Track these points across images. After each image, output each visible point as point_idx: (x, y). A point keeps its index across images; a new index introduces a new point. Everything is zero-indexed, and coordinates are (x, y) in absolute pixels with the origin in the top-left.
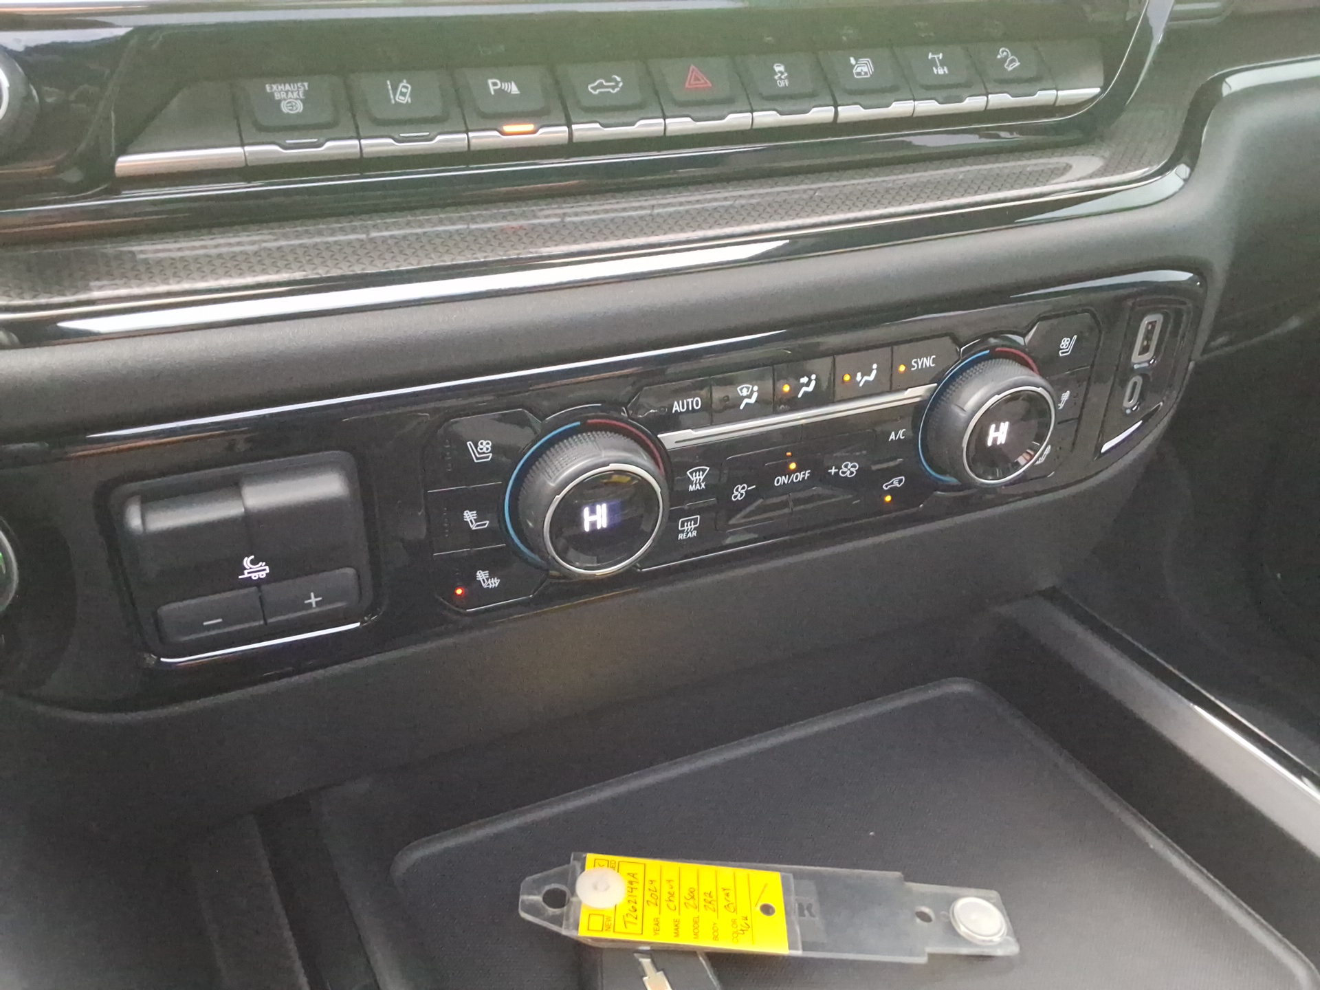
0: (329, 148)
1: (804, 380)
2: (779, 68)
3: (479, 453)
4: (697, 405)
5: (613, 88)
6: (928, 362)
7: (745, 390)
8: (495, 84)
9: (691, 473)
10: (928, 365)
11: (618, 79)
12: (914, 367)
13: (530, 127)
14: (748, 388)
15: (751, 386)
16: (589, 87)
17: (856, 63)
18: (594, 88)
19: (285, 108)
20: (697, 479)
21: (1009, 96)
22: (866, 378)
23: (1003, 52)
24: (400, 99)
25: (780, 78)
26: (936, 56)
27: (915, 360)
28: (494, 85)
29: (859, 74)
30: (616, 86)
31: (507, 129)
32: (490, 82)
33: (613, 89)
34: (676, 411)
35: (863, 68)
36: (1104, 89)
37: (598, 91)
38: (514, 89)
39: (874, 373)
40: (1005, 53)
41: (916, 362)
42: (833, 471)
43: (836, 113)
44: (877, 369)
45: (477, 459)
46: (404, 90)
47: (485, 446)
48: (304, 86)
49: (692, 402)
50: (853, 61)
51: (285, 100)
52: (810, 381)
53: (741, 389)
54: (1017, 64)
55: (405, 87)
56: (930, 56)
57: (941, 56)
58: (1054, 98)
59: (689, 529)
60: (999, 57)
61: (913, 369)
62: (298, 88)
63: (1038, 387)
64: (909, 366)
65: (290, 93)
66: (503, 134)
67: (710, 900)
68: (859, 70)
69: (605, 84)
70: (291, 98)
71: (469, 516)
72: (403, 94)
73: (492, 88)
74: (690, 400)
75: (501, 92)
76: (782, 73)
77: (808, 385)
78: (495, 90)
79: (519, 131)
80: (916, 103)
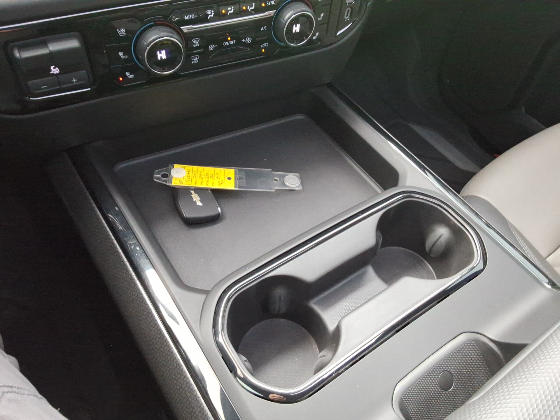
1: (229, 9)
3: (121, 33)
4: (193, 17)
7: (209, 12)
9: (194, 41)
10: (272, 4)
12: (267, 4)
14: (210, 11)
15: (211, 11)
20: (196, 43)
22: (251, 8)
27: (268, 2)
34: (186, 19)
39: (254, 6)
42: (243, 40)
45: (121, 35)
47: (123, 30)
49: (191, 16)
52: (231, 9)
53: (208, 12)
59: (195, 60)
63: (308, 12)
67: (212, 176)
71: (121, 54)
74: (190, 15)
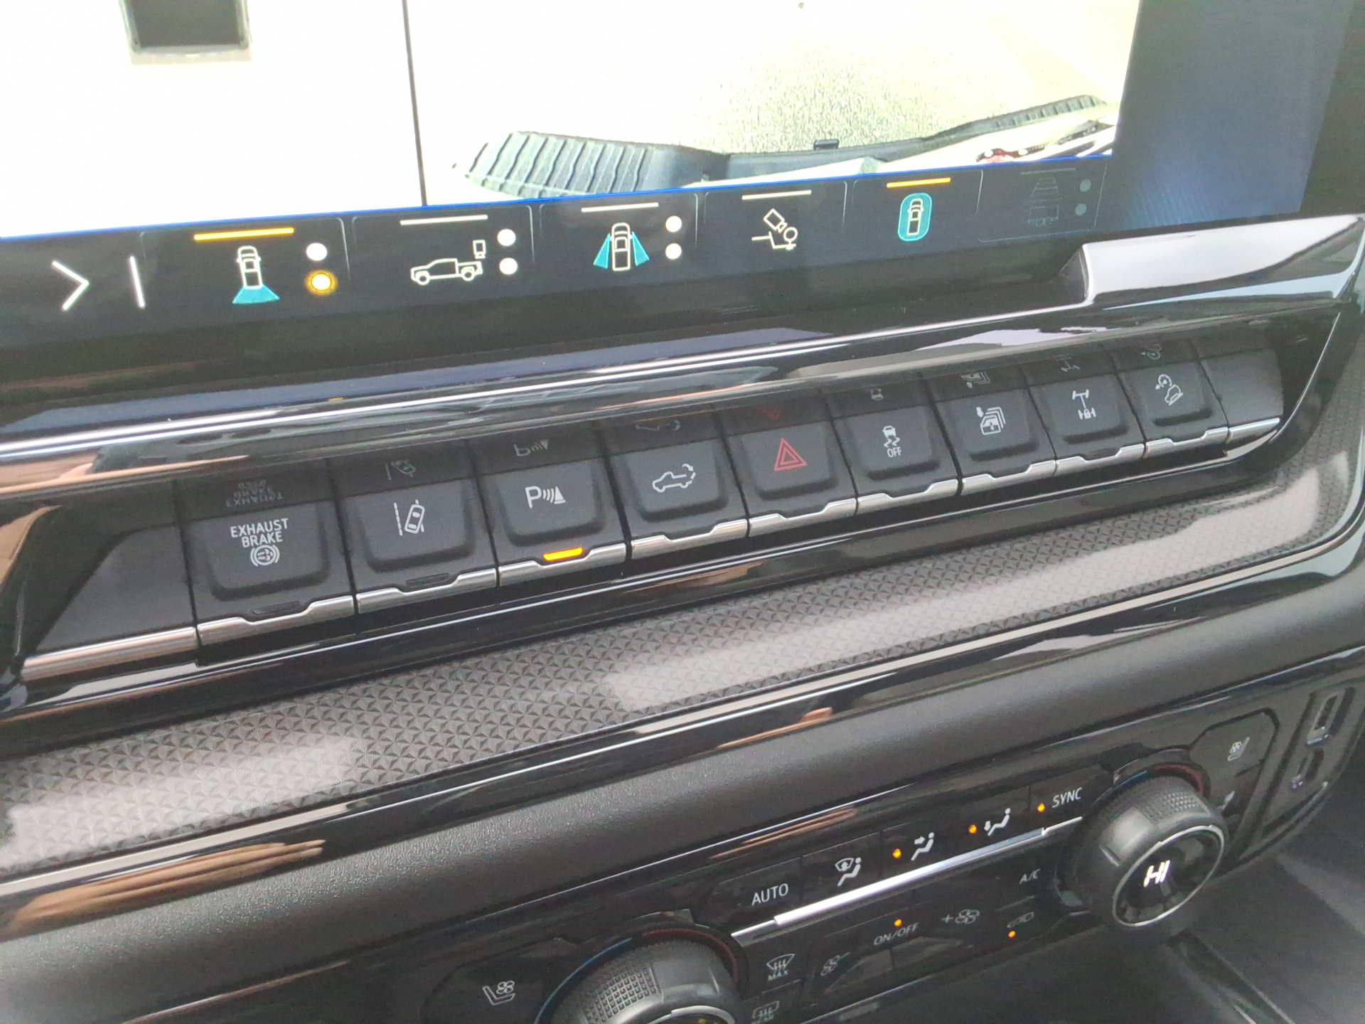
0: (316, 610)
1: (920, 840)
2: (889, 432)
3: (497, 996)
4: (783, 892)
5: (683, 481)
6: (1072, 796)
7: (845, 867)
8: (534, 493)
9: (772, 964)
10: (1072, 799)
11: (691, 469)
12: (1055, 804)
13: (579, 551)
14: (848, 862)
15: (852, 859)
16: (654, 483)
17: (984, 415)
18: (660, 485)
19: (255, 561)
20: (779, 968)
21: (1170, 441)
22: (995, 825)
23: (1162, 381)
24: (410, 528)
25: (891, 446)
26: (1081, 395)
27: (1057, 796)
28: (532, 494)
29: (988, 429)
30: (688, 479)
31: (548, 557)
32: (528, 490)
33: (684, 484)
34: (757, 903)
35: (992, 420)
36: (1283, 419)
37: (664, 488)
38: (558, 497)
39: (1006, 819)
40: (1165, 382)
41: (1059, 798)
42: (947, 919)
43: (960, 485)
45: (495, 1001)
46: (416, 515)
47: (506, 987)
48: (282, 523)
49: (777, 890)
50: (980, 412)
51: (256, 546)
52: (927, 840)
53: (840, 865)
54: (1180, 395)
55: (417, 510)
56: (1074, 395)
57: (1087, 394)
58: (1225, 435)
60: (1158, 387)
61: (1054, 807)
62: (274, 526)
64: (1049, 804)
65: (262, 536)
66: (543, 562)
68: (987, 424)
69: (674, 477)
70: (264, 543)
72: (414, 521)
73: (530, 499)
74: (775, 888)
75: (541, 503)
76: (891, 437)
77: (924, 845)
78: (534, 502)
79: (563, 557)
80: (1058, 462)
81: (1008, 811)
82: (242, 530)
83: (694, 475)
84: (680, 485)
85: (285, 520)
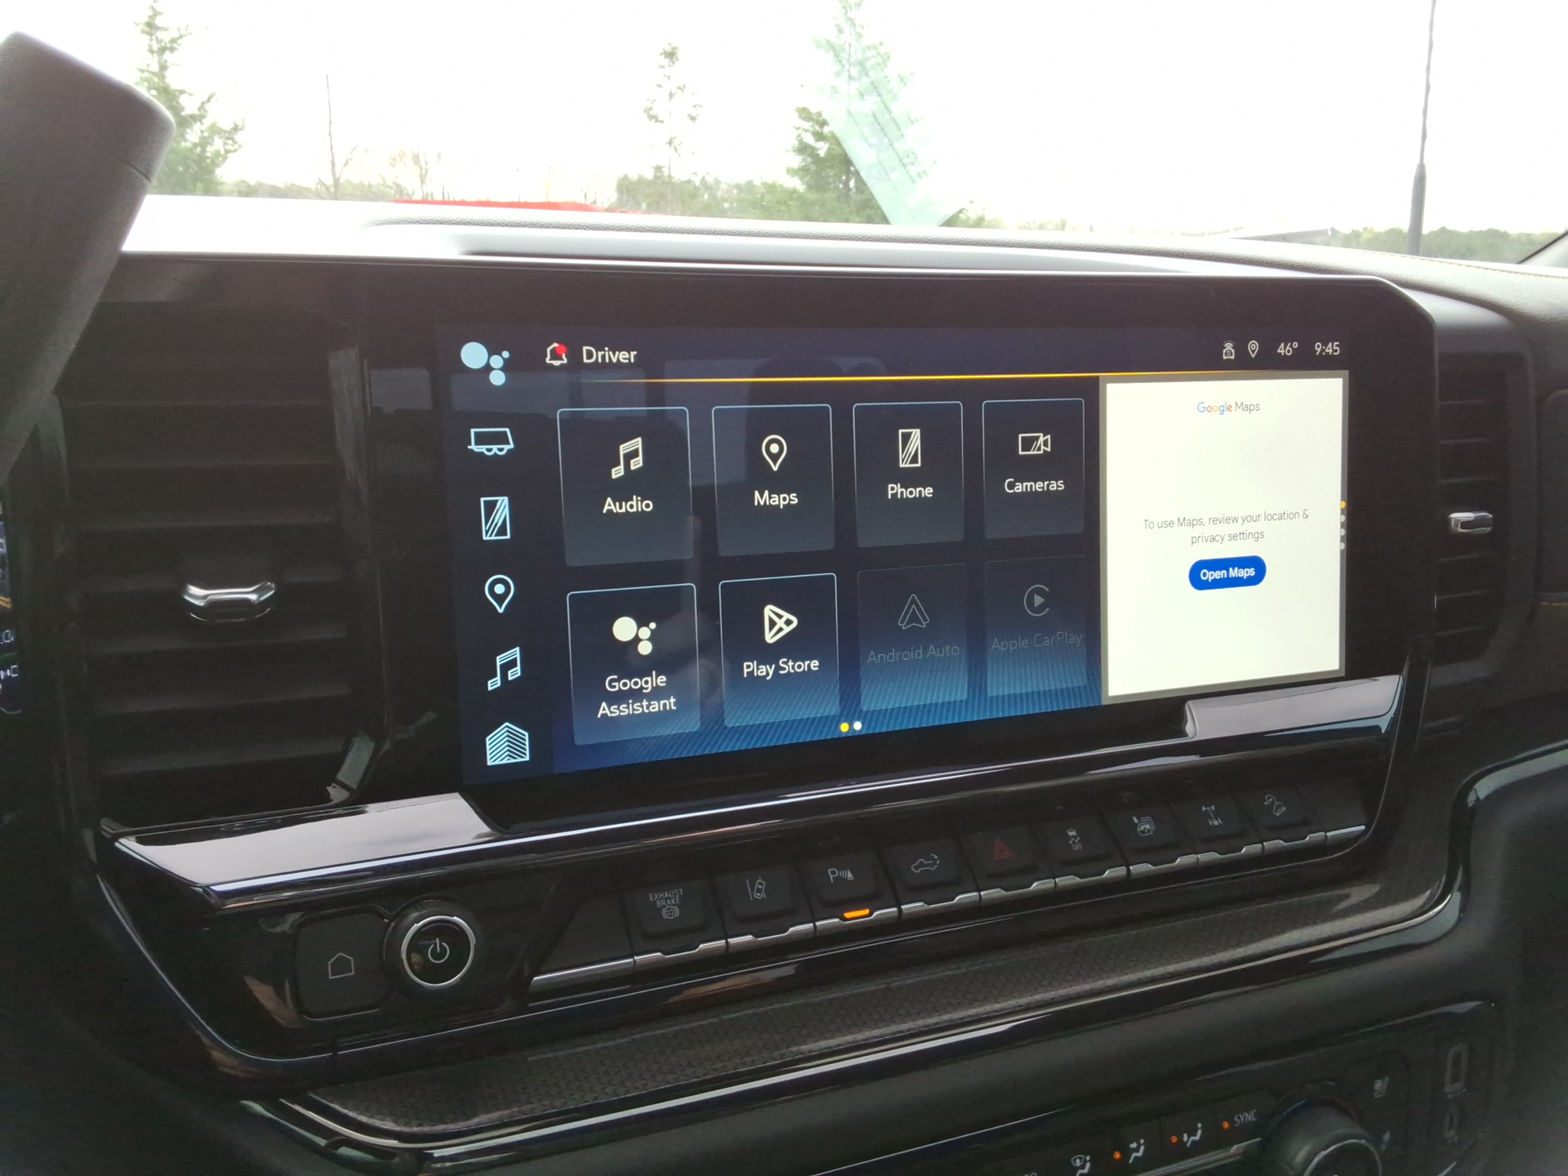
0: (702, 950)
1: (1134, 1145)
2: (1072, 833)
5: (932, 865)
6: (1250, 1117)
7: (1078, 1161)
8: (833, 873)
10: (1251, 1120)
11: (936, 857)
12: (1237, 1122)
13: (867, 912)
14: (1080, 1158)
15: (1083, 1156)
16: (912, 867)
17: (1139, 822)
18: (916, 868)
19: (665, 916)
21: (1281, 842)
22: (1192, 1138)
23: (1268, 799)
24: (758, 896)
25: (1074, 842)
26: (1208, 808)
27: (1237, 1116)
28: (832, 874)
29: (1143, 832)
30: (935, 864)
31: (848, 915)
32: (829, 870)
33: (933, 868)
35: (1146, 826)
36: (1368, 826)
37: (920, 870)
39: (1199, 1133)
40: (1271, 800)
41: (1239, 1118)
43: (1128, 870)
44: (1202, 1128)
46: (760, 887)
48: (679, 892)
50: (1136, 821)
51: (664, 906)
52: (1139, 1144)
53: (1074, 1160)
54: (1284, 809)
55: (761, 883)
56: (1204, 809)
57: (1213, 808)
58: (1323, 838)
60: (1266, 804)
61: (1236, 1125)
62: (675, 894)
64: (1231, 1122)
65: (668, 900)
66: (845, 919)
68: (1142, 828)
69: (925, 863)
70: (669, 905)
72: (759, 891)
73: (831, 877)
75: (839, 879)
76: (1073, 836)
77: (1137, 1150)
78: (833, 878)
79: (856, 915)
80: (1199, 856)
81: (1199, 1125)
82: (656, 896)
83: (938, 862)
84: (930, 868)
85: (681, 890)
